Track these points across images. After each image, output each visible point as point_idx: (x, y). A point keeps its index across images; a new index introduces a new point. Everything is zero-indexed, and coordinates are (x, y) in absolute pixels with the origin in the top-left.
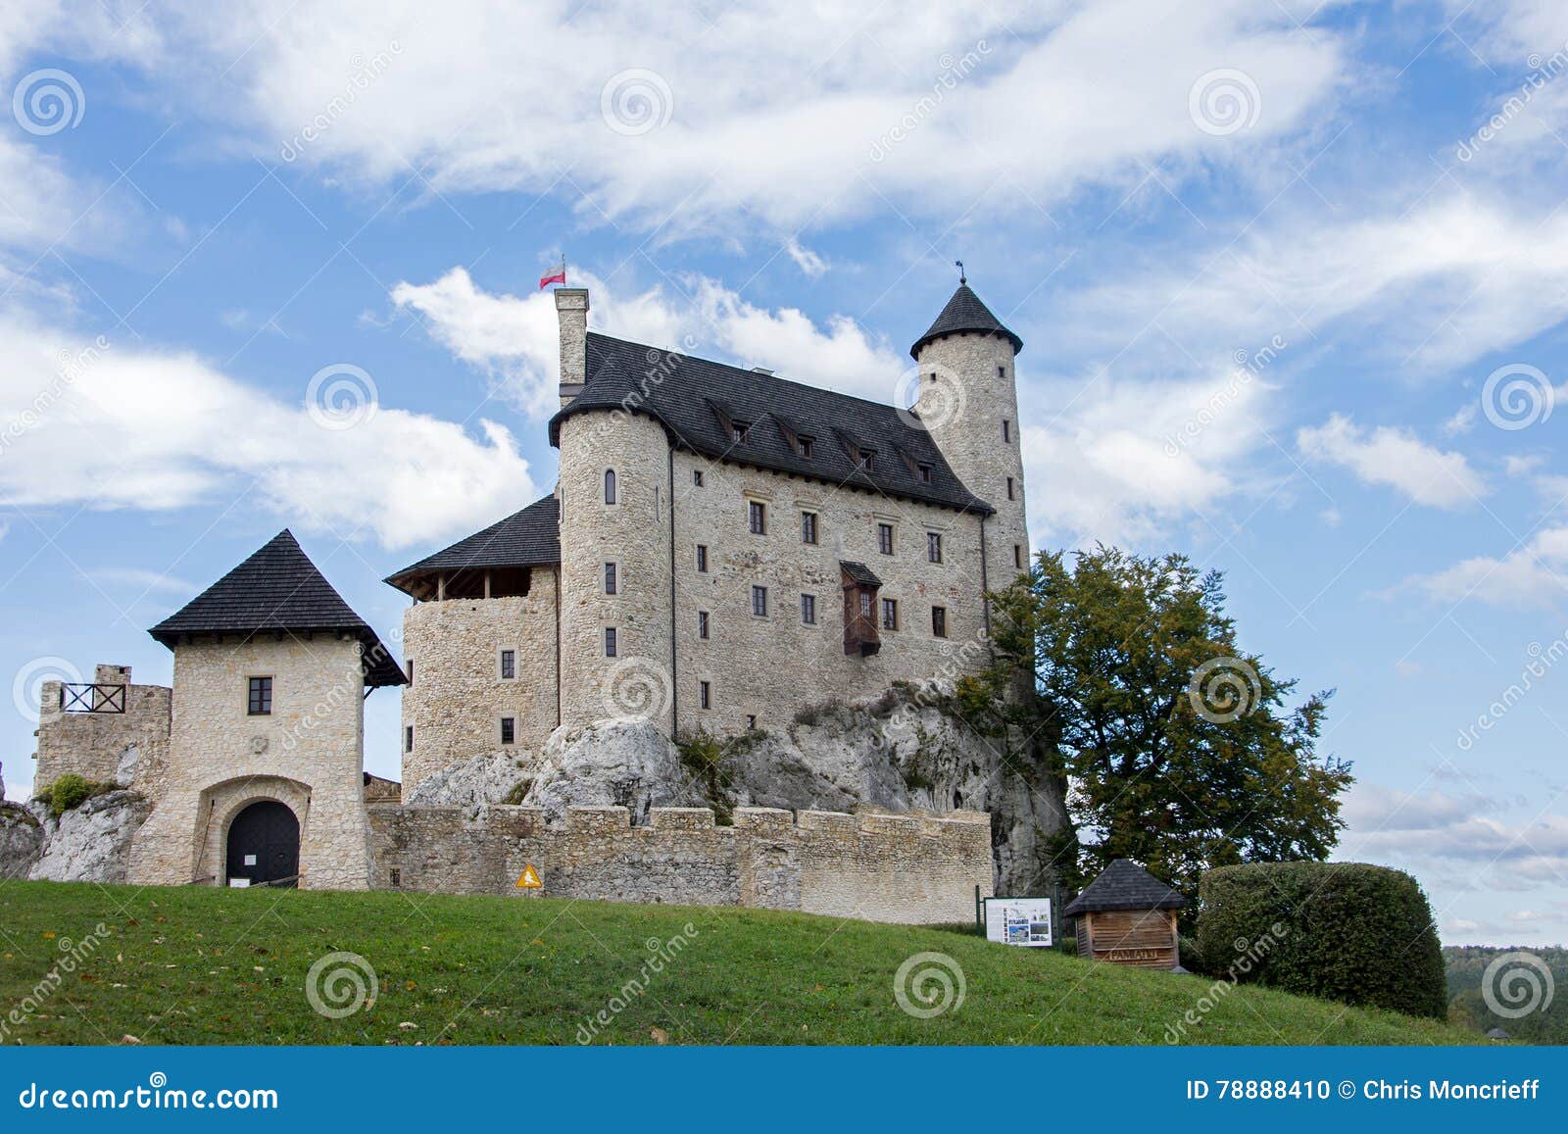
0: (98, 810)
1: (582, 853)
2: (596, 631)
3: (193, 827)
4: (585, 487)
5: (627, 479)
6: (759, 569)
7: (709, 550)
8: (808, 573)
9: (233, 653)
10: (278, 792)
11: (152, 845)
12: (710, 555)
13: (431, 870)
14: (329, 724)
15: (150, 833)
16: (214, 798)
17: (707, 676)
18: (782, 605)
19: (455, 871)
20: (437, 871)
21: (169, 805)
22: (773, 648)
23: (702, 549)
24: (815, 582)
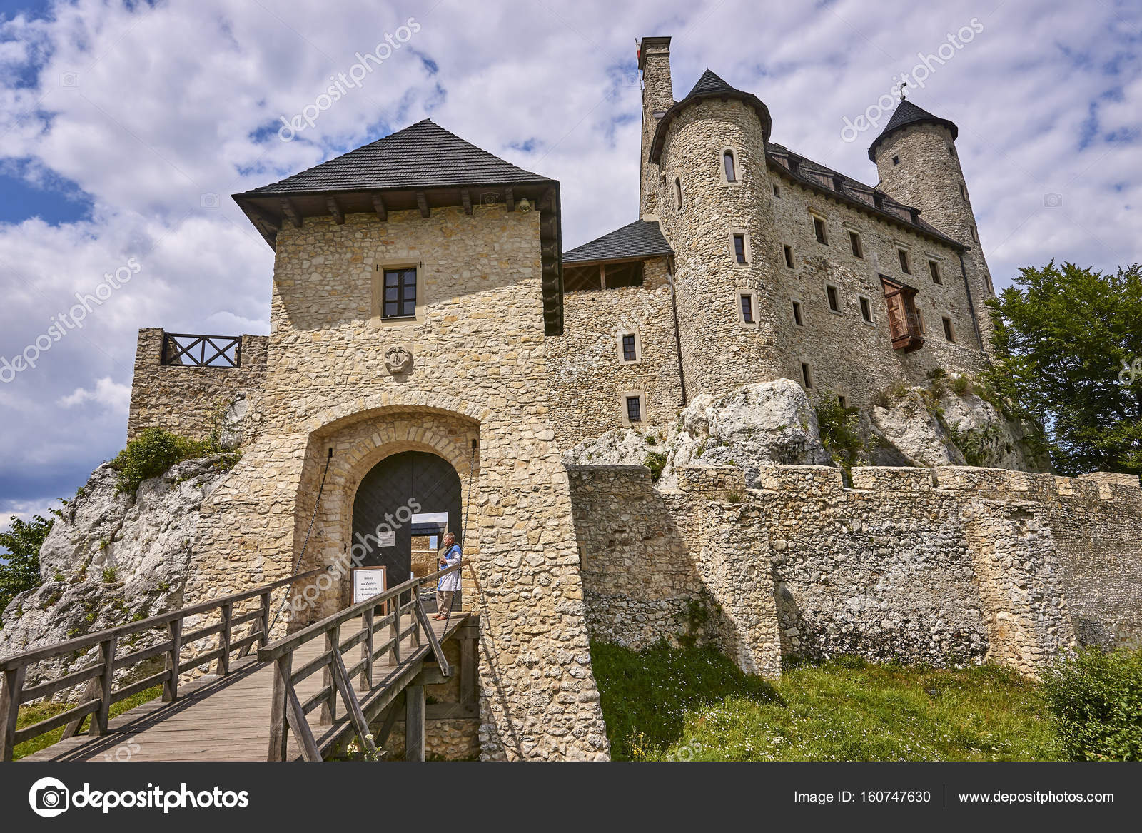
0: (186, 477)
1: (794, 522)
2: (731, 297)
3: (295, 486)
4: (706, 168)
5: (745, 159)
6: (829, 272)
7: (792, 250)
8: (861, 280)
9: (359, 235)
10: (429, 434)
11: (230, 517)
12: (794, 255)
13: (618, 548)
14: (502, 328)
15: (229, 498)
16: (331, 445)
17: (806, 359)
18: (848, 304)
19: (650, 549)
20: (626, 548)
21: (261, 455)
22: (848, 339)
23: (787, 249)
24: (867, 288)
